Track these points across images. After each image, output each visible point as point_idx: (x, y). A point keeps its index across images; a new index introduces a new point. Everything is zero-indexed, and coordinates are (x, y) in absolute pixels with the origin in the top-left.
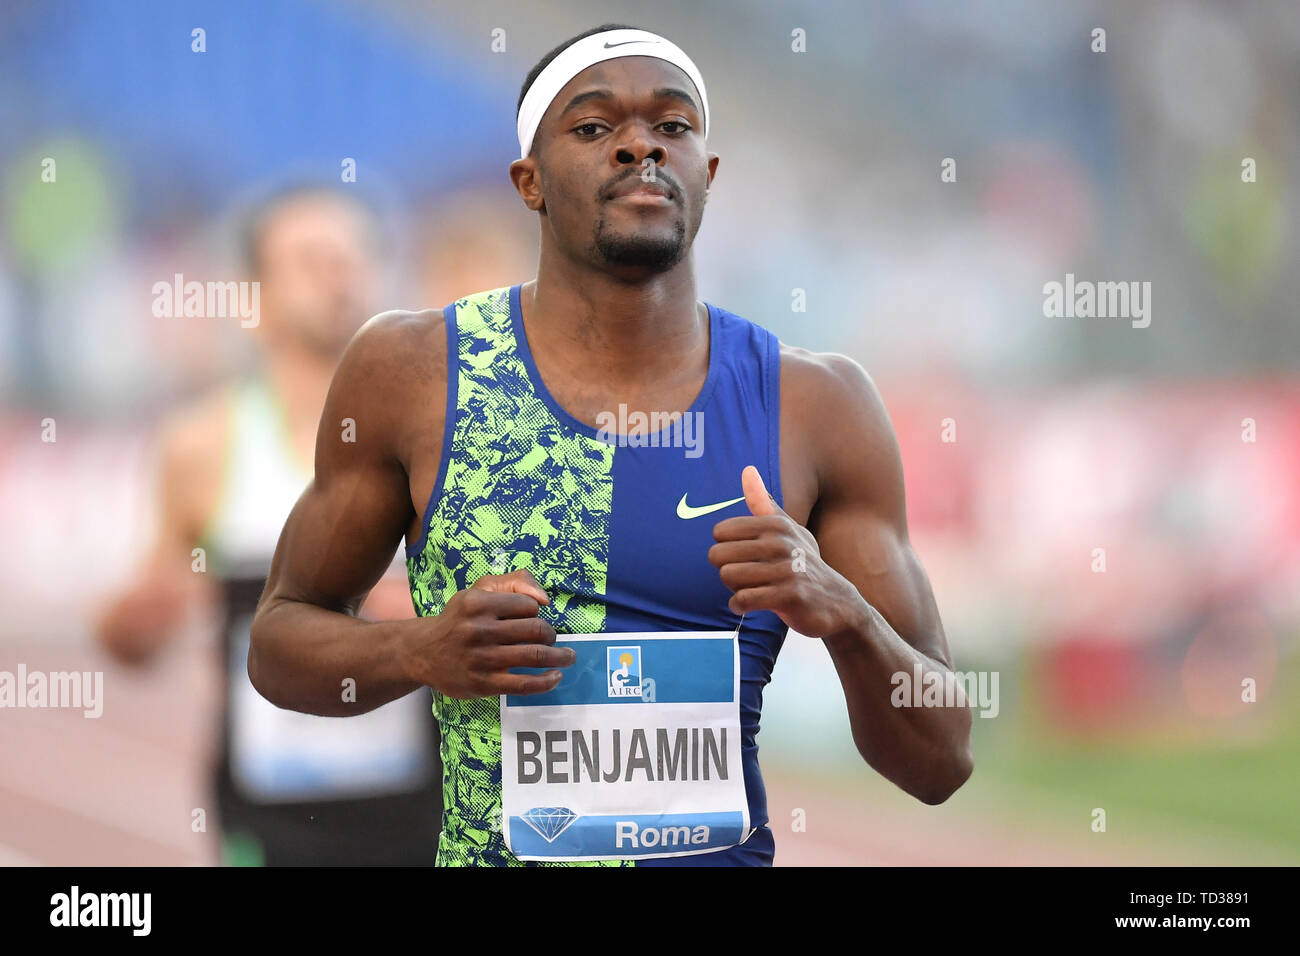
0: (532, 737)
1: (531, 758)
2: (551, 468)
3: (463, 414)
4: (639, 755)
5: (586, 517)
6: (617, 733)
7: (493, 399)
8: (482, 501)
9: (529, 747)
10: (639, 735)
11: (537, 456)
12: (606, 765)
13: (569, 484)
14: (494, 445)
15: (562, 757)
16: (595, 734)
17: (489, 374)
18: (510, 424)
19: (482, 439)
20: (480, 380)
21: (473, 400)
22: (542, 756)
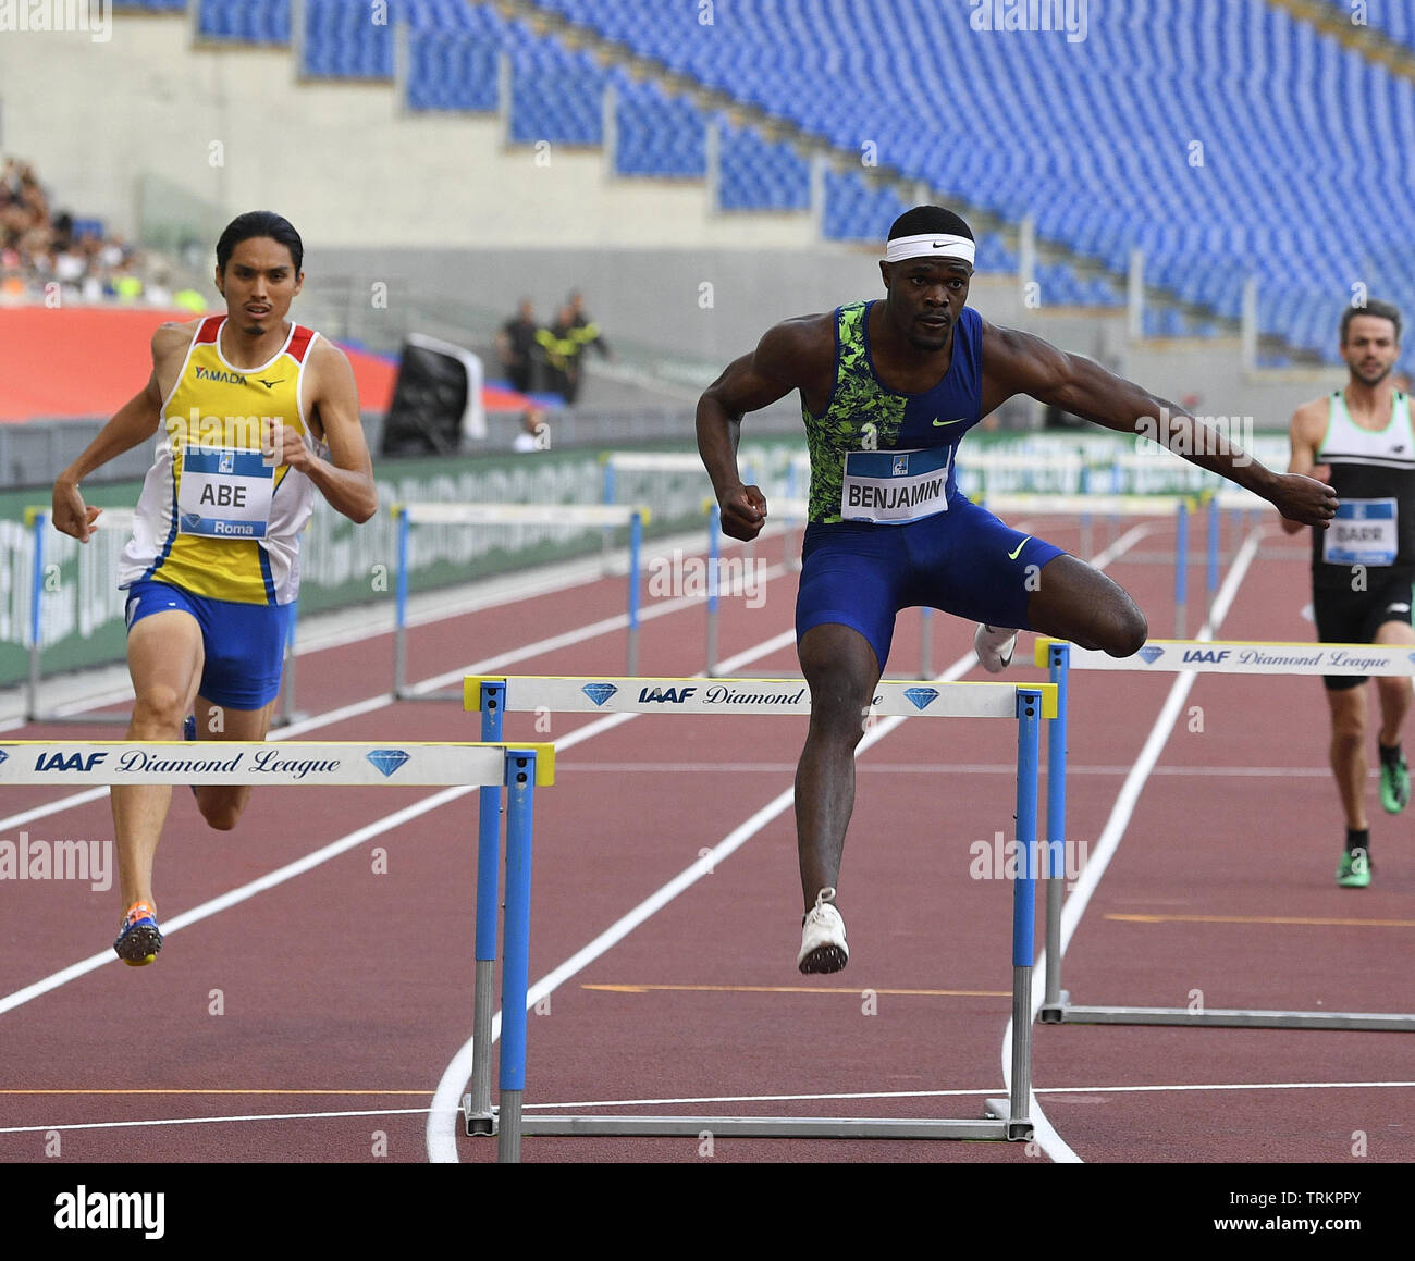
0: (858, 488)
1: (855, 495)
2: (878, 408)
3: (840, 385)
4: (904, 497)
5: (891, 426)
6: (895, 490)
7: (853, 380)
8: (844, 419)
9: (855, 491)
10: (905, 490)
11: (873, 403)
12: (889, 502)
13: (885, 413)
14: (853, 400)
15: (870, 497)
16: (885, 490)
17: (852, 367)
18: (861, 392)
19: (847, 397)
20: (847, 370)
21: (844, 380)
22: (861, 495)
